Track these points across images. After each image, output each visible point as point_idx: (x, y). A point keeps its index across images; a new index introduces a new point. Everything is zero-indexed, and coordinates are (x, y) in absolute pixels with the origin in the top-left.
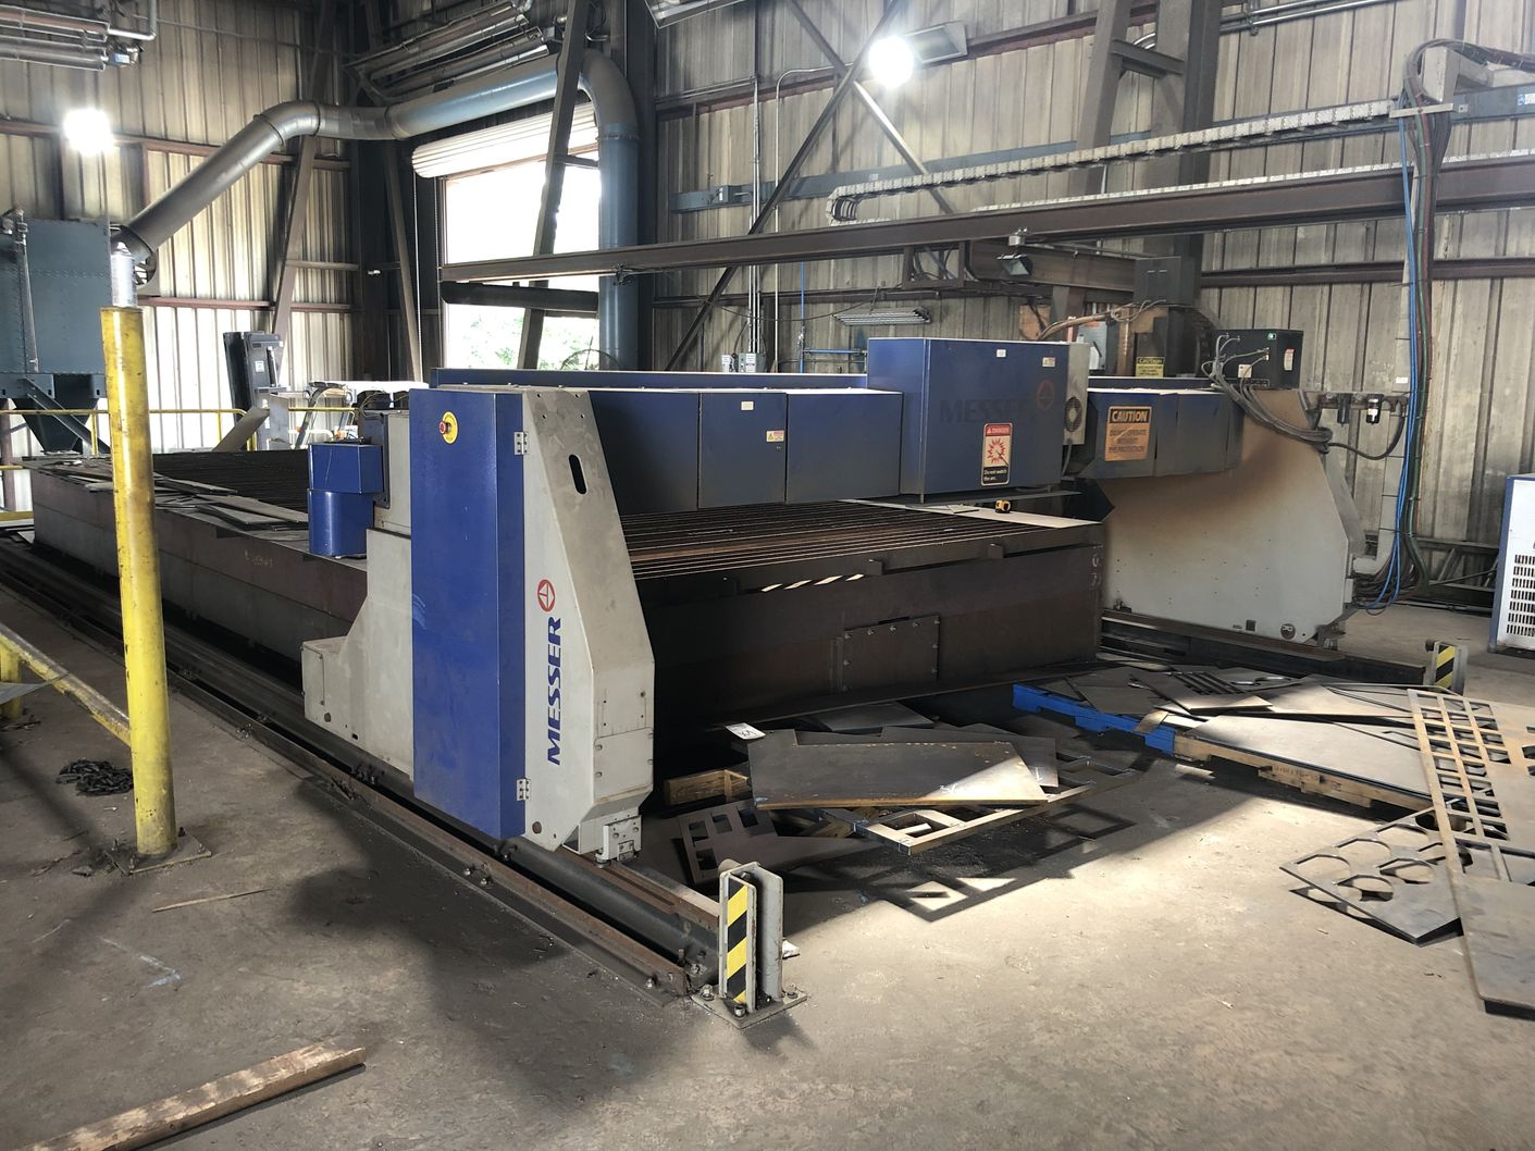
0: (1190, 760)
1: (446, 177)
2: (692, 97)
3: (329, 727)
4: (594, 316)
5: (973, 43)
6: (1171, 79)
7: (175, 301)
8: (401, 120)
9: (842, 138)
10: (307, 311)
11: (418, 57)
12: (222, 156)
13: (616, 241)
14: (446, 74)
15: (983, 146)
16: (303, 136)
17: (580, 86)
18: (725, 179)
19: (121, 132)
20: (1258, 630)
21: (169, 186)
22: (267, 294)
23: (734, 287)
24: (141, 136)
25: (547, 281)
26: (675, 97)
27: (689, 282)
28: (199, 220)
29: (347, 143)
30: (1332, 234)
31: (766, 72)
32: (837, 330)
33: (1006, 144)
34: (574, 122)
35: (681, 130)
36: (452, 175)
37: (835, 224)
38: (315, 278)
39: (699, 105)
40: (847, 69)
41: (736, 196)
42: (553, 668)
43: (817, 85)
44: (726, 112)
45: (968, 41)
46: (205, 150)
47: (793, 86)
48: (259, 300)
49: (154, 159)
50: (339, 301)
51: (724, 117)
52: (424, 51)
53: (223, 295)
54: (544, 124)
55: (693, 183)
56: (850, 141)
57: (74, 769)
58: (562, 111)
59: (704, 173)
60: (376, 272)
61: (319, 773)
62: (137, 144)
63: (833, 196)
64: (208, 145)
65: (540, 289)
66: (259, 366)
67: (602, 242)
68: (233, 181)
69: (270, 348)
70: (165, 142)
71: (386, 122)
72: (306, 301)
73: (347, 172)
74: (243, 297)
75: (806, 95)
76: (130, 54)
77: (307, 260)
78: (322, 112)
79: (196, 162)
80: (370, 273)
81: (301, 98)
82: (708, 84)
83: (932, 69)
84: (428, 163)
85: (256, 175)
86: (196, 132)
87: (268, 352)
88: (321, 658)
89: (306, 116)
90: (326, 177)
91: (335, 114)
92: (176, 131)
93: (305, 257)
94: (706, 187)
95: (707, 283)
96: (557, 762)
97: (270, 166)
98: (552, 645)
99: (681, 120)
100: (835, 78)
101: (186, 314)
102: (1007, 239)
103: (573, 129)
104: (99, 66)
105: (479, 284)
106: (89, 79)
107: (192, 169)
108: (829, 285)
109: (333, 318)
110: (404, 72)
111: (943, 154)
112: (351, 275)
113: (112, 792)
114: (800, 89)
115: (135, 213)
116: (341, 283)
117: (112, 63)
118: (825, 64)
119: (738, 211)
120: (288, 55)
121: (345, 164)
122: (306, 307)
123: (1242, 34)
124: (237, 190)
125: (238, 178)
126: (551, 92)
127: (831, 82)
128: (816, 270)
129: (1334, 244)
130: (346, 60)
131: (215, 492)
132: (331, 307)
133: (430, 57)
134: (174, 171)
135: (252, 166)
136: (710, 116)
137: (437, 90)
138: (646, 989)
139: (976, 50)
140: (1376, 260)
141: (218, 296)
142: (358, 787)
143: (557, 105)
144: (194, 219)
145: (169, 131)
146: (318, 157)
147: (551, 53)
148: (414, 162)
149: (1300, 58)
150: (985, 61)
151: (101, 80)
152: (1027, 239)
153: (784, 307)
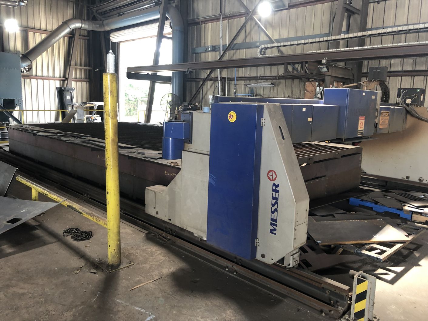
0: (418, 222)
1: (120, 42)
2: (200, 19)
3: (157, 216)
4: (170, 84)
5: (290, 5)
6: (356, 15)
7: (37, 77)
8: (108, 25)
9: (247, 32)
10: (76, 81)
11: (113, 6)
12: (52, 34)
13: (177, 61)
14: (122, 11)
15: (292, 35)
16: (76, 29)
17: (167, 16)
18: (209, 44)
19: (21, 26)
20: (410, 179)
21: (35, 44)
22: (64, 76)
23: (213, 76)
24: (27, 28)
25: (157, 73)
26: (194, 19)
27: (197, 74)
28: (44, 54)
29: (89, 32)
30: (402, 62)
31: (223, 12)
32: (245, 88)
33: (300, 35)
34: (165, 26)
35: (195, 29)
36: (122, 42)
37: (261, 56)
38: (79, 71)
39: (202, 22)
40: (250, 12)
41: (214, 49)
42: (274, 201)
43: (239, 17)
44: (210, 24)
45: (289, 4)
46: (46, 32)
47: (232, 17)
48: (62, 78)
49: (31, 34)
50: (86, 78)
51: (209, 25)
52: (115, 4)
53: (51, 76)
54: (156, 26)
55: (199, 44)
56: (250, 33)
57: (69, 231)
58: (162, 22)
59: (203, 41)
60: (97, 70)
61: (151, 231)
62: (26, 31)
63: (260, 48)
64: (47, 31)
65: (155, 75)
66: (68, 97)
67: (173, 62)
68: (55, 43)
69: (71, 92)
70: (34, 29)
71: (102, 25)
72: (76, 78)
73: (89, 40)
74: (57, 77)
75: (236, 19)
76: (25, 3)
77: (76, 66)
78: (83, 22)
79: (44, 36)
80: (95, 70)
81: (75, 17)
82: (204, 15)
83: (276, 12)
84: (115, 38)
85: (61, 41)
86: (43, 27)
87: (71, 93)
88: (155, 193)
89: (78, 23)
90: (82, 41)
91: (87, 22)
92: (37, 26)
93: (76, 65)
94: (203, 46)
95: (204, 74)
96: (275, 234)
97: (65, 37)
98: (274, 193)
99: (195, 26)
100: (246, 14)
101: (40, 81)
102: (321, 61)
103: (165, 28)
104: (15, 6)
105: (138, 73)
106: (12, 10)
107: (42, 39)
108: (242, 75)
109: (84, 83)
110: (106, 11)
111: (279, 37)
112: (89, 71)
113: (84, 240)
114: (234, 18)
115: (25, 52)
116: (86, 73)
117: (20, 6)
118: (243, 10)
119: (214, 53)
120: (71, 4)
121: (88, 38)
122: (76, 80)
123: (375, 3)
124: (56, 45)
125: (56, 42)
126: (158, 16)
127: (244, 16)
128: (238, 71)
129: (403, 65)
130: (88, 7)
131: (85, 136)
132: (83, 80)
133: (117, 6)
134: (37, 38)
135: (60, 38)
136: (205, 25)
137: (119, 16)
138: (322, 316)
139: (291, 7)
140: (416, 70)
141: (50, 76)
142: (169, 237)
143: (160, 20)
144: (43, 54)
145: (35, 26)
146: (80, 35)
147: (156, 6)
148: (110, 37)
149: (393, 11)
150: (293, 10)
151: (15, 10)
152: (327, 61)
153: (228, 81)
